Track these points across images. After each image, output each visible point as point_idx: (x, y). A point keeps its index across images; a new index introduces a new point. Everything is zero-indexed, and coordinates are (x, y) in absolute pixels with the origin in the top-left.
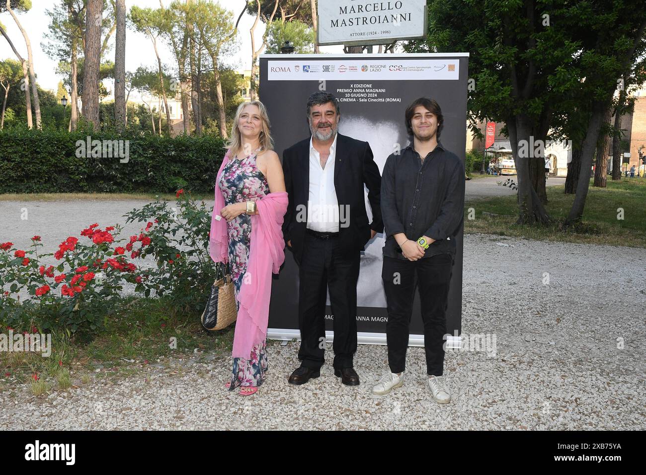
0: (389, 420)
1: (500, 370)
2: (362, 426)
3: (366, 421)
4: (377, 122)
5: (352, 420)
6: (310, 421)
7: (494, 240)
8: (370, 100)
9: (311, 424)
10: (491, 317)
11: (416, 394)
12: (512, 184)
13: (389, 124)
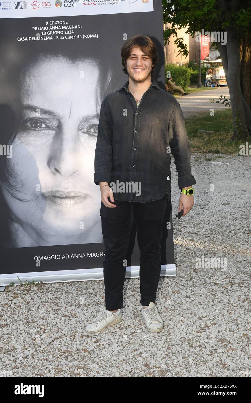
0: (107, 356)
1: (213, 293)
2: (81, 366)
3: (85, 360)
4: (76, 60)
5: (71, 361)
6: (29, 368)
7: (210, 159)
8: (67, 37)
9: (30, 371)
10: (205, 240)
11: (133, 327)
12: (224, 101)
13: (89, 61)
